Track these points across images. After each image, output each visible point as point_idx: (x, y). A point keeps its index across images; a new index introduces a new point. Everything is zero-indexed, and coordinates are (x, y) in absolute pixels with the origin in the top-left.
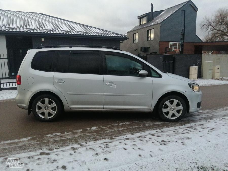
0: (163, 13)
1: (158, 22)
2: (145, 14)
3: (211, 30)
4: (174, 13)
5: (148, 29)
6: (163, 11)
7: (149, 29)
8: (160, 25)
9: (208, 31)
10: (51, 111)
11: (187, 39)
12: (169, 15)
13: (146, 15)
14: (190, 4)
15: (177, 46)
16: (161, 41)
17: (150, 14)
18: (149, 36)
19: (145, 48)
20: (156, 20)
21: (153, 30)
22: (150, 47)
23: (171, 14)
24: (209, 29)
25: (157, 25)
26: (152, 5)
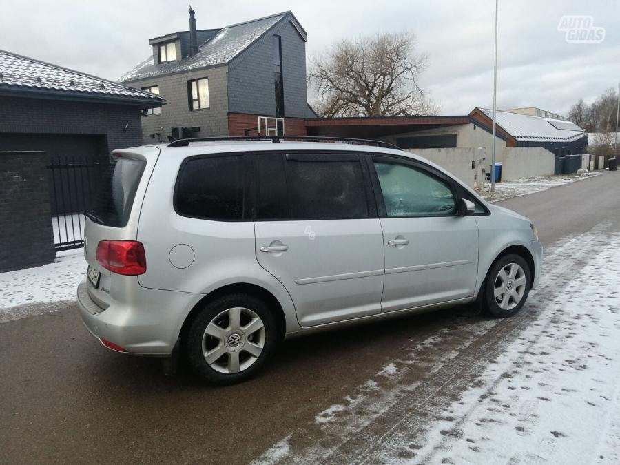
0: (220, 36)
1: (219, 61)
2: (172, 34)
3: (328, 88)
4: (256, 40)
5: (189, 76)
6: (218, 31)
7: (193, 78)
8: (226, 69)
9: (321, 90)
10: (249, 346)
11: (289, 109)
12: (245, 46)
13: (175, 36)
14: (290, 22)
15: (274, 127)
16: (232, 111)
17: (188, 35)
18: (195, 96)
19: (185, 129)
20: (209, 54)
21: (207, 80)
22: (199, 128)
23: (249, 42)
24: (323, 87)
25: (216, 70)
26: (192, 13)
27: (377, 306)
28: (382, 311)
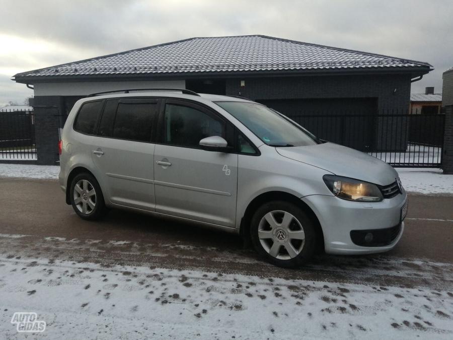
27: (153, 206)
28: (155, 210)
